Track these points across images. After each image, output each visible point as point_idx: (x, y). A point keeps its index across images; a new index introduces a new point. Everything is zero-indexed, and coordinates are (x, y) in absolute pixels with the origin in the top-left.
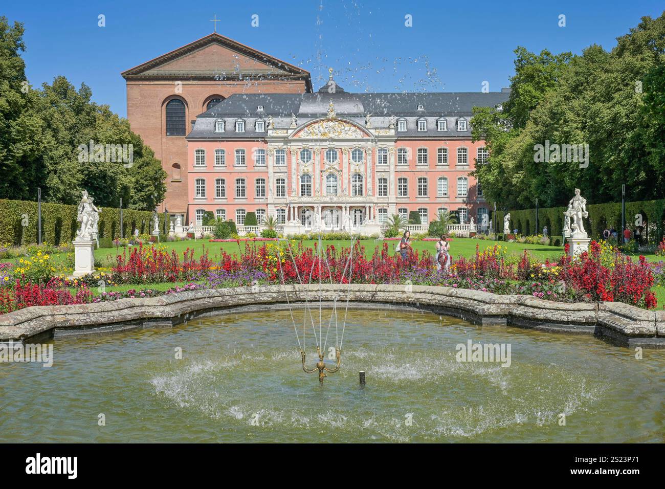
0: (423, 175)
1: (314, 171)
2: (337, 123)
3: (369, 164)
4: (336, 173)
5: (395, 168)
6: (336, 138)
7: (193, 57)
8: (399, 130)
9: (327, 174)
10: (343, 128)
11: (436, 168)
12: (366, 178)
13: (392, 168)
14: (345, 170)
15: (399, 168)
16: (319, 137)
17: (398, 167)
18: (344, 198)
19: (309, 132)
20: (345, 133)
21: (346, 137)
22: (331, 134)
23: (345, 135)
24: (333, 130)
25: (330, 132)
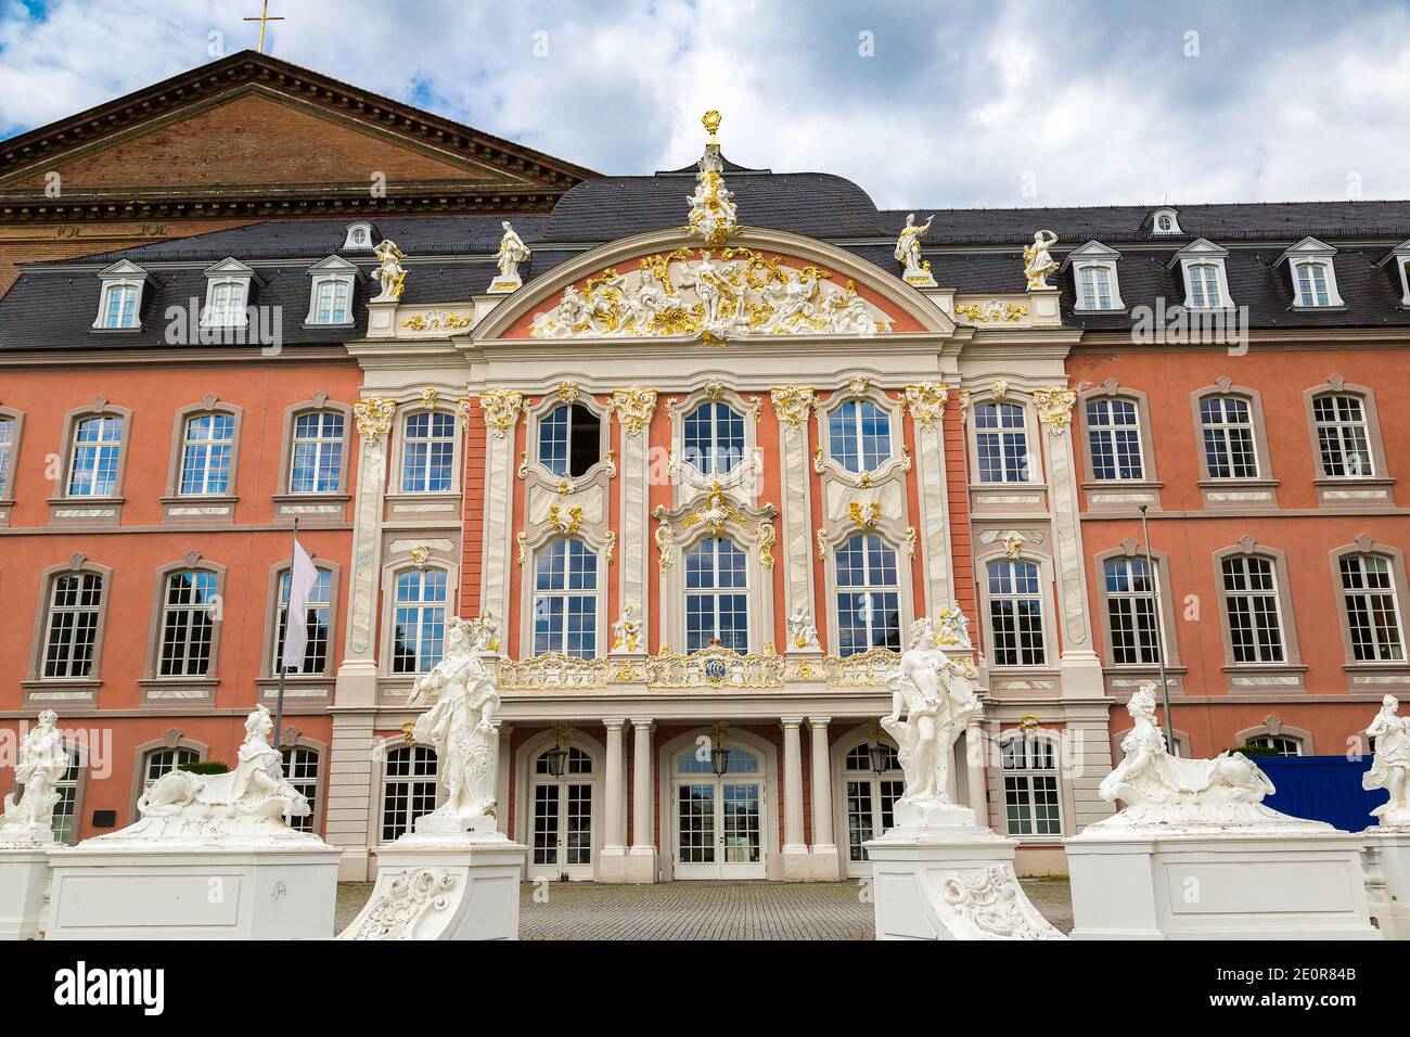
0: (1244, 542)
1: (613, 518)
2: (744, 264)
3: (933, 479)
4: (740, 533)
5: (1083, 505)
6: (742, 333)
7: (157, 144)
8: (1080, 305)
9: (689, 533)
10: (776, 286)
11: (1316, 503)
12: (917, 562)
13: (1064, 500)
14: (796, 514)
15: (1105, 502)
16: (643, 330)
17: (1095, 498)
18: (791, 671)
19: (591, 307)
20: (790, 310)
21: (794, 330)
22: (713, 316)
23: (788, 320)
24: (720, 298)
25: (706, 306)
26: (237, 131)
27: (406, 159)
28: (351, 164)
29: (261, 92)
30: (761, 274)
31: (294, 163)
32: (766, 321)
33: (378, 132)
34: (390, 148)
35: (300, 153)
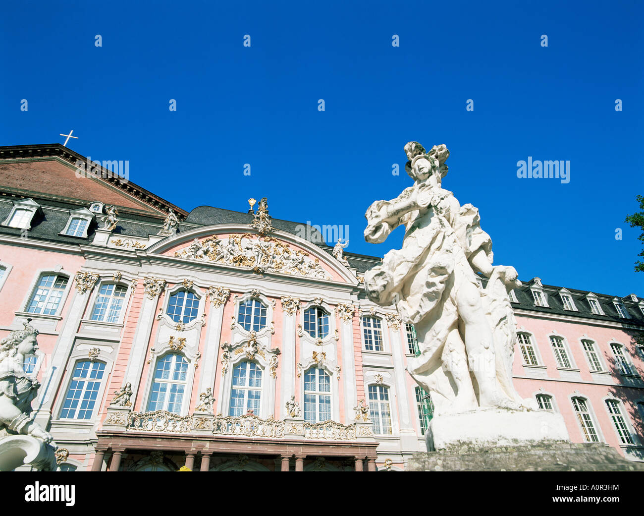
1: (201, 345)
3: (348, 343)
4: (261, 360)
12: (341, 380)
13: (399, 360)
14: (289, 352)
16: (227, 263)
18: (287, 429)
19: (205, 249)
20: (292, 265)
21: (293, 273)
22: (259, 262)
23: (291, 269)
24: (262, 255)
25: (256, 257)
26: (43, 172)
27: (117, 197)
28: (92, 194)
29: (59, 160)
30: (281, 250)
31: (66, 189)
32: (281, 268)
33: (108, 185)
34: (111, 192)
35: (70, 186)
